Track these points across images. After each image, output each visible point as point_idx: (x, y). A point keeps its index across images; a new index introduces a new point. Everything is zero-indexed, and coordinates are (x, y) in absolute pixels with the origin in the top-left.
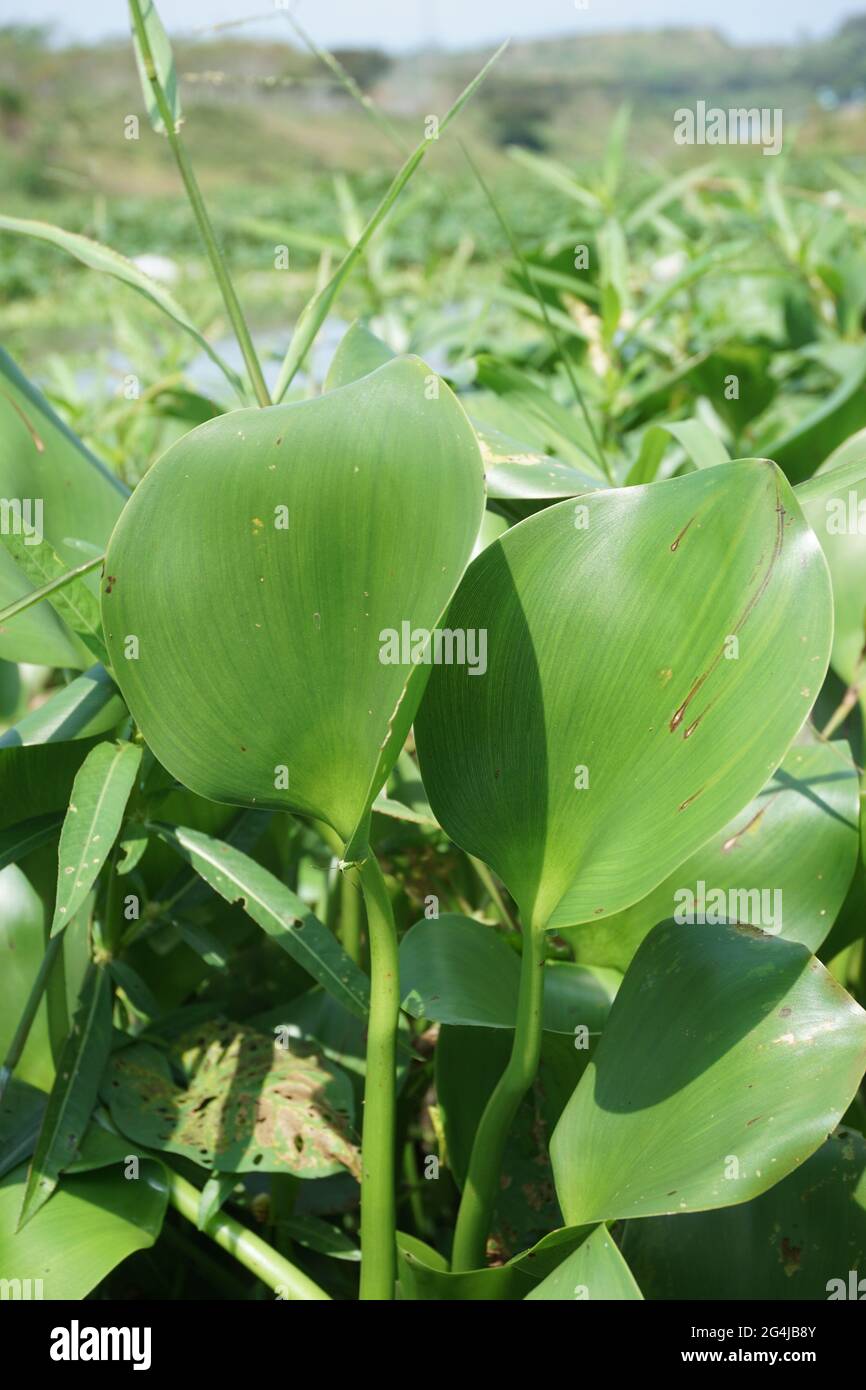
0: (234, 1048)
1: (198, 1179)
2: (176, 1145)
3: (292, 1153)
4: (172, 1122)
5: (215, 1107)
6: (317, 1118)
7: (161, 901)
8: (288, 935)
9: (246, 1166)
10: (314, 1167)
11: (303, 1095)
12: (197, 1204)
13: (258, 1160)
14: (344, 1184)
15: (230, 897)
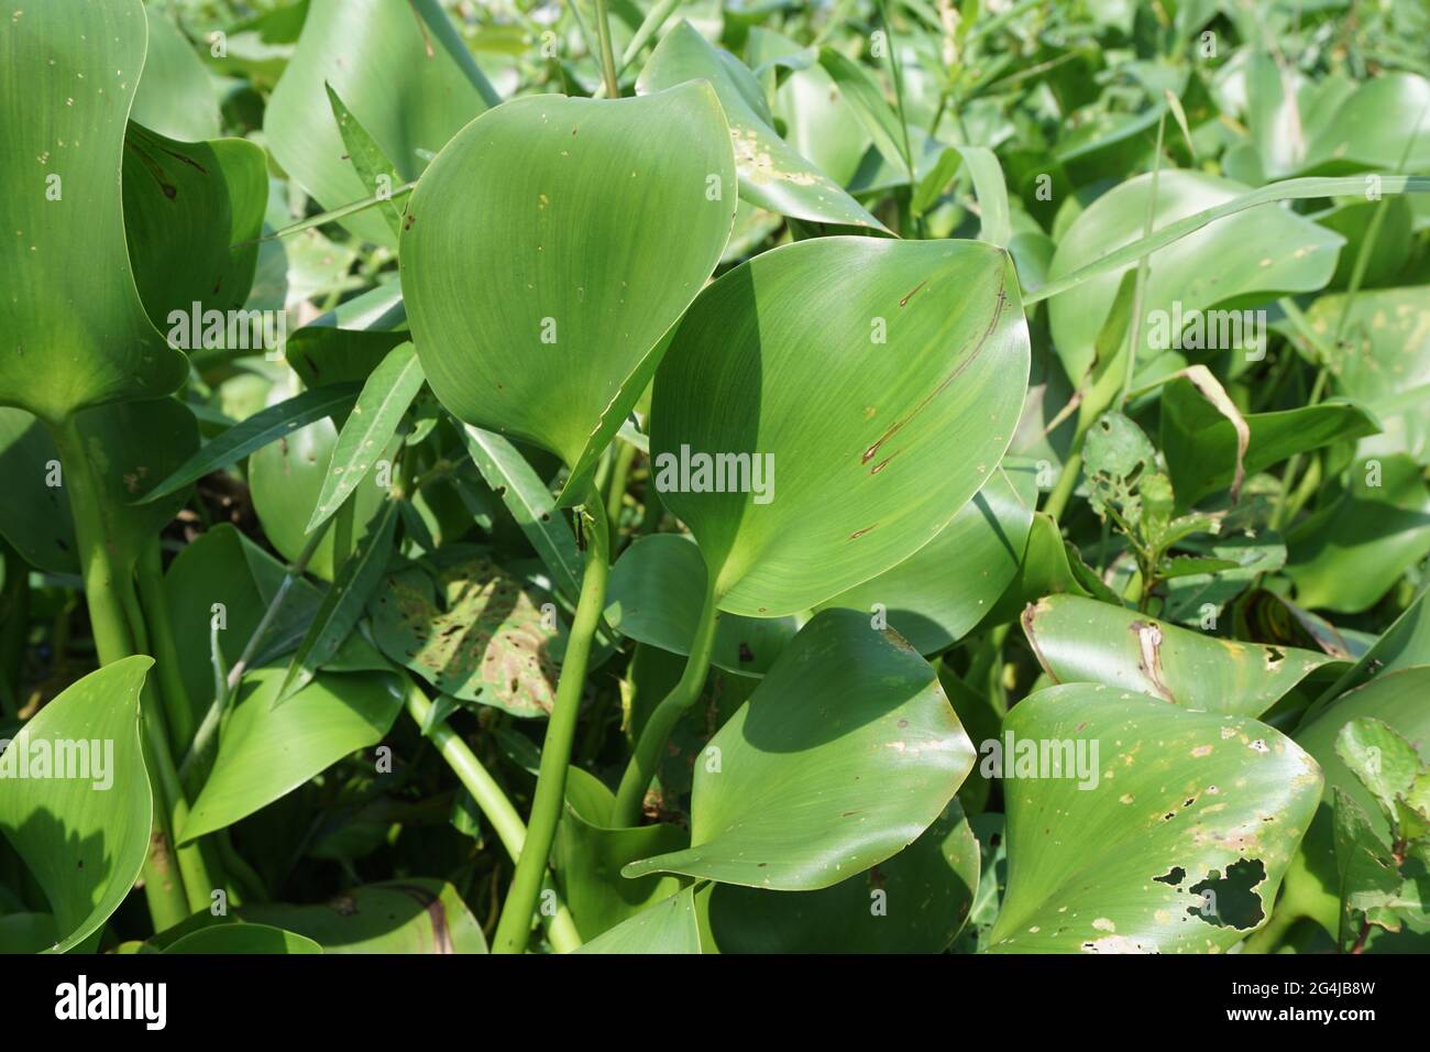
0: (490, 588)
1: (431, 692)
2: (418, 665)
3: (507, 692)
4: (422, 641)
5: (459, 635)
6: (536, 667)
7: (453, 460)
8: (534, 526)
9: (466, 693)
10: (523, 708)
11: (529, 646)
12: (423, 711)
13: (479, 692)
14: (535, 729)
15: (493, 484)
